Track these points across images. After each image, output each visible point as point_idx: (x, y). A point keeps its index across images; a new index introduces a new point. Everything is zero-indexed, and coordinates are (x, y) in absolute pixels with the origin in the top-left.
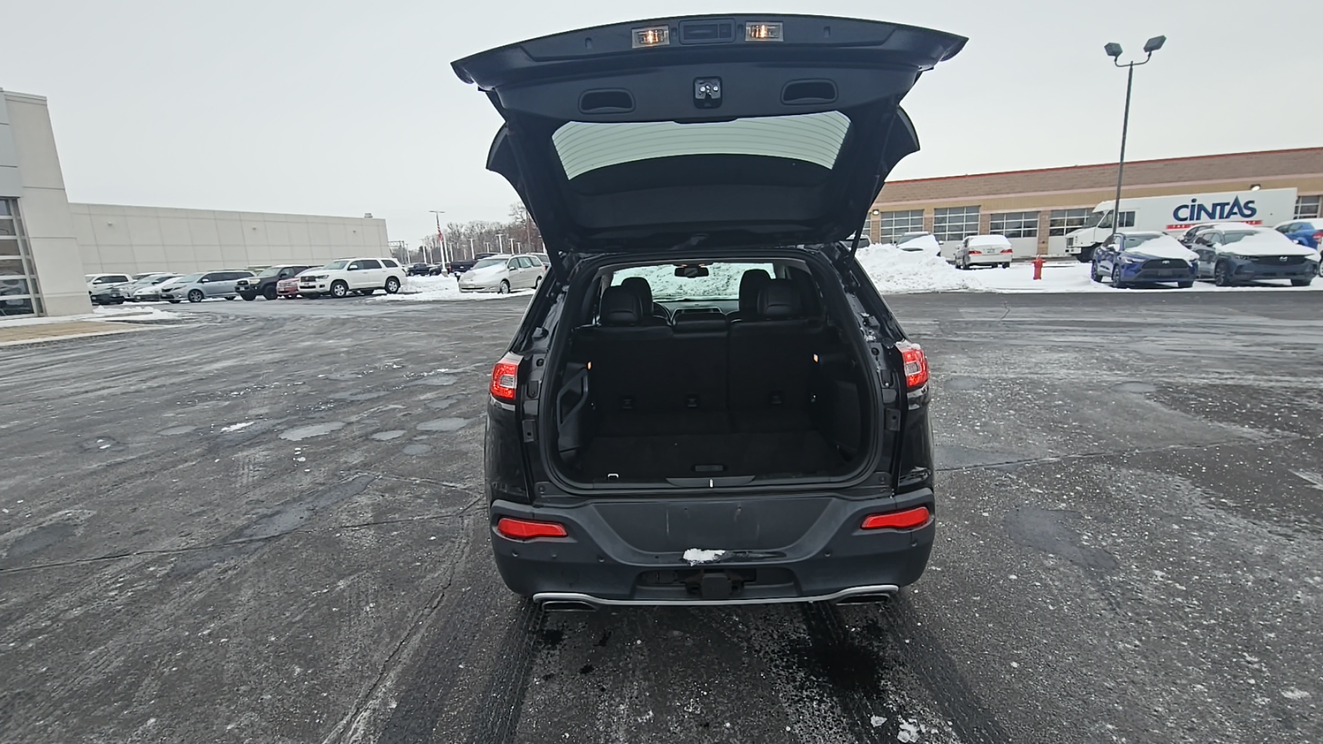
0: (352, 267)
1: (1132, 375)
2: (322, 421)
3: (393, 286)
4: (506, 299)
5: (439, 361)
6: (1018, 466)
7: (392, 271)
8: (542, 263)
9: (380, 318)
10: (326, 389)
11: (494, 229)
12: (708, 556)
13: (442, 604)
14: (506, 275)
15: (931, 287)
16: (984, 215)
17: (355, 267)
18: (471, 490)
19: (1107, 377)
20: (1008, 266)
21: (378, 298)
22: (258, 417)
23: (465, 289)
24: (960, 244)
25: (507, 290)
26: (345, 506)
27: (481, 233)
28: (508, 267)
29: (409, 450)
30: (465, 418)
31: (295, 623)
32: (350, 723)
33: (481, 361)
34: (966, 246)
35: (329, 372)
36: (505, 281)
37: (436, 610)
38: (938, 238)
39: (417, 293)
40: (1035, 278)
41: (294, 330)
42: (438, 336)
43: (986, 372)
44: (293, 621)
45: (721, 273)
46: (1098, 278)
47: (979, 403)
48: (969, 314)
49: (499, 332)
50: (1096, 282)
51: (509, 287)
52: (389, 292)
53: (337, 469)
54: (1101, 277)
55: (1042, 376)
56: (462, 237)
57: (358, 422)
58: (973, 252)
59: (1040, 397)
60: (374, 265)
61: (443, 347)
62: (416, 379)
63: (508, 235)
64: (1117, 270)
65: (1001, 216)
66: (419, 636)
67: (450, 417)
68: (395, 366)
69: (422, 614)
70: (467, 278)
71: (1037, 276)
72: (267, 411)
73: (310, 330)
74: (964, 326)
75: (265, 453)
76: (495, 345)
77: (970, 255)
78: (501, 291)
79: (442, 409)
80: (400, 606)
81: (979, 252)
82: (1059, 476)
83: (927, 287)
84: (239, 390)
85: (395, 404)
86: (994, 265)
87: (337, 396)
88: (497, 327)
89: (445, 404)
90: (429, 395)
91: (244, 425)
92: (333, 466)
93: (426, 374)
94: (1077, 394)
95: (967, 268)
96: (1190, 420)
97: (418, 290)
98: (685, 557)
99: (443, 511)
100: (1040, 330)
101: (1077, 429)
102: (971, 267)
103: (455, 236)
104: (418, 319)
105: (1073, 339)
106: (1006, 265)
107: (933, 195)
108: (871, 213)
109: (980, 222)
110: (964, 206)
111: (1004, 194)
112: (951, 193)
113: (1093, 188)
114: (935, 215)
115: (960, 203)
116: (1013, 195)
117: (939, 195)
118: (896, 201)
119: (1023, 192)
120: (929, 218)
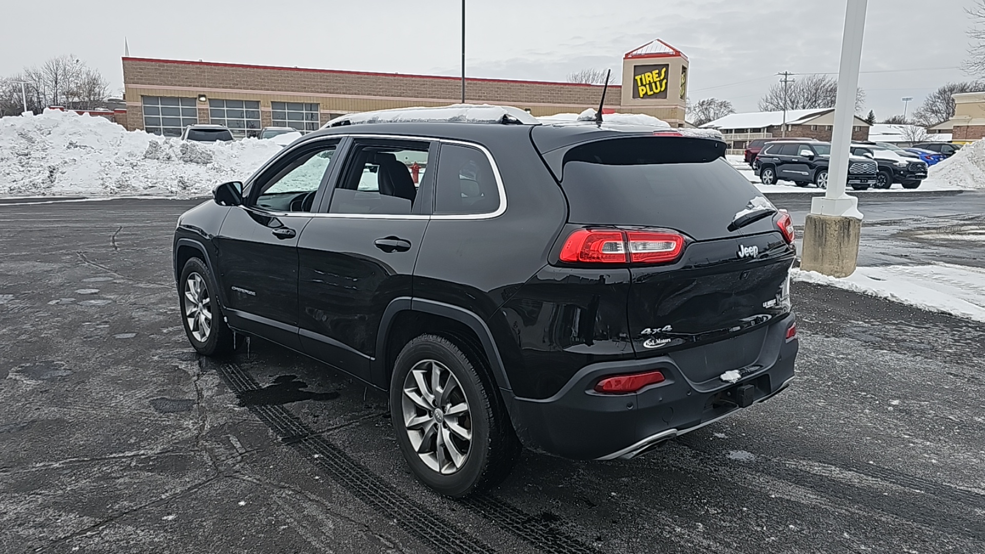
107: (268, 86)
108: (196, 98)
109: (321, 121)
110: (302, 102)
111: (340, 93)
112: (288, 87)
113: (418, 97)
114: (273, 109)
115: (299, 98)
116: (350, 96)
117: (275, 86)
118: (226, 88)
119: (359, 94)
120: (266, 112)
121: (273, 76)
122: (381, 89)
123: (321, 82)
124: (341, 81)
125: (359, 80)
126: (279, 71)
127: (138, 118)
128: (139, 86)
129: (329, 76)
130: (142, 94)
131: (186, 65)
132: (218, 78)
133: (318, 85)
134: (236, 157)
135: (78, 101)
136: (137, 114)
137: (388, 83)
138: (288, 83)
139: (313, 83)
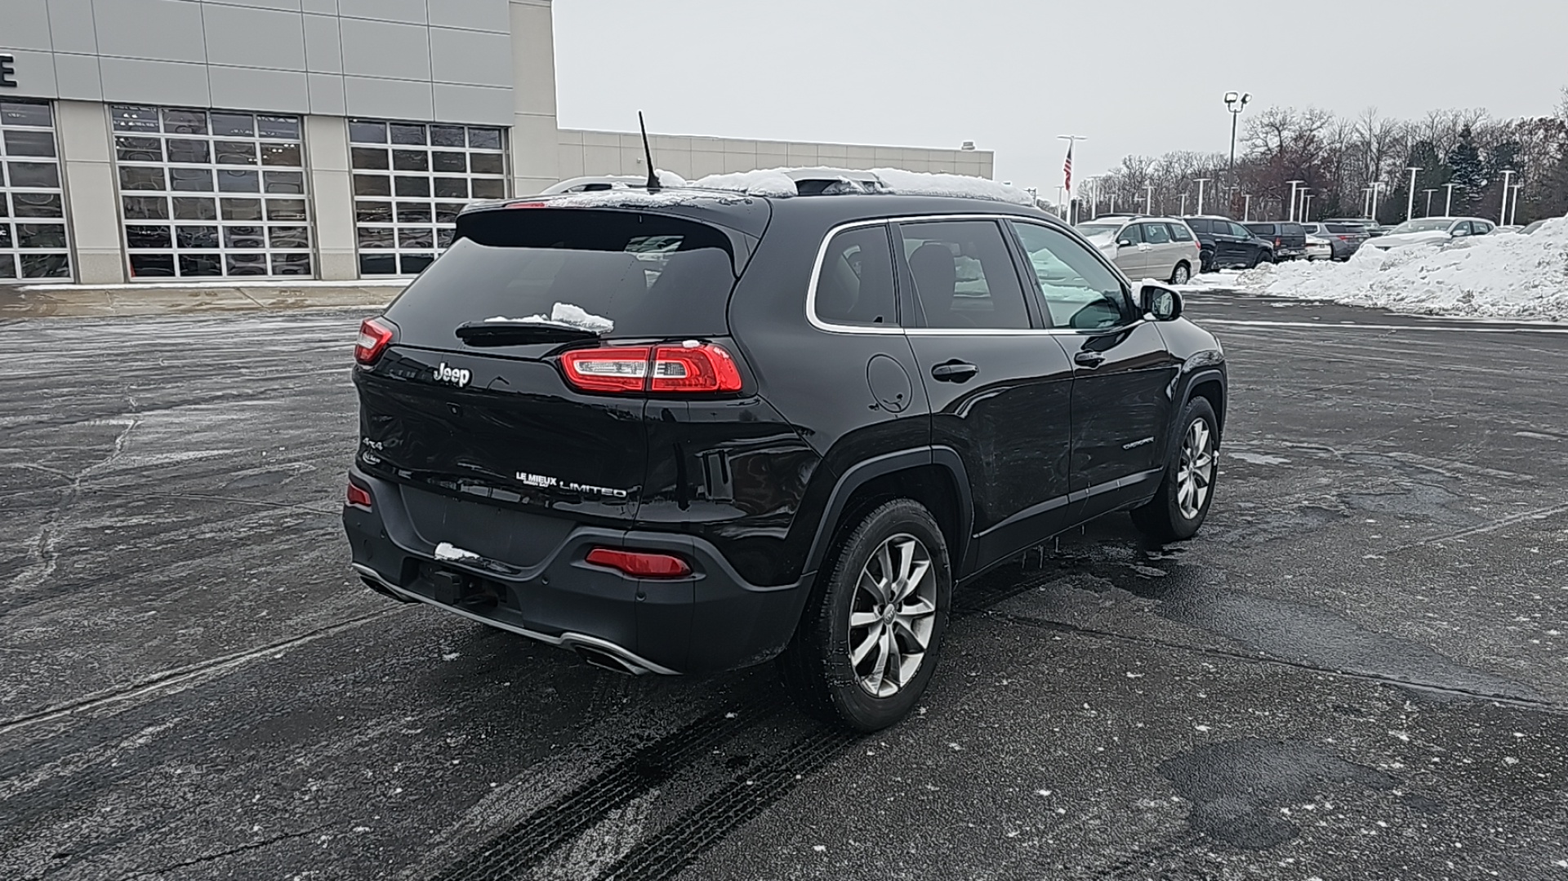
8: (1194, 236)
28: (1118, 241)
98: (438, 550)
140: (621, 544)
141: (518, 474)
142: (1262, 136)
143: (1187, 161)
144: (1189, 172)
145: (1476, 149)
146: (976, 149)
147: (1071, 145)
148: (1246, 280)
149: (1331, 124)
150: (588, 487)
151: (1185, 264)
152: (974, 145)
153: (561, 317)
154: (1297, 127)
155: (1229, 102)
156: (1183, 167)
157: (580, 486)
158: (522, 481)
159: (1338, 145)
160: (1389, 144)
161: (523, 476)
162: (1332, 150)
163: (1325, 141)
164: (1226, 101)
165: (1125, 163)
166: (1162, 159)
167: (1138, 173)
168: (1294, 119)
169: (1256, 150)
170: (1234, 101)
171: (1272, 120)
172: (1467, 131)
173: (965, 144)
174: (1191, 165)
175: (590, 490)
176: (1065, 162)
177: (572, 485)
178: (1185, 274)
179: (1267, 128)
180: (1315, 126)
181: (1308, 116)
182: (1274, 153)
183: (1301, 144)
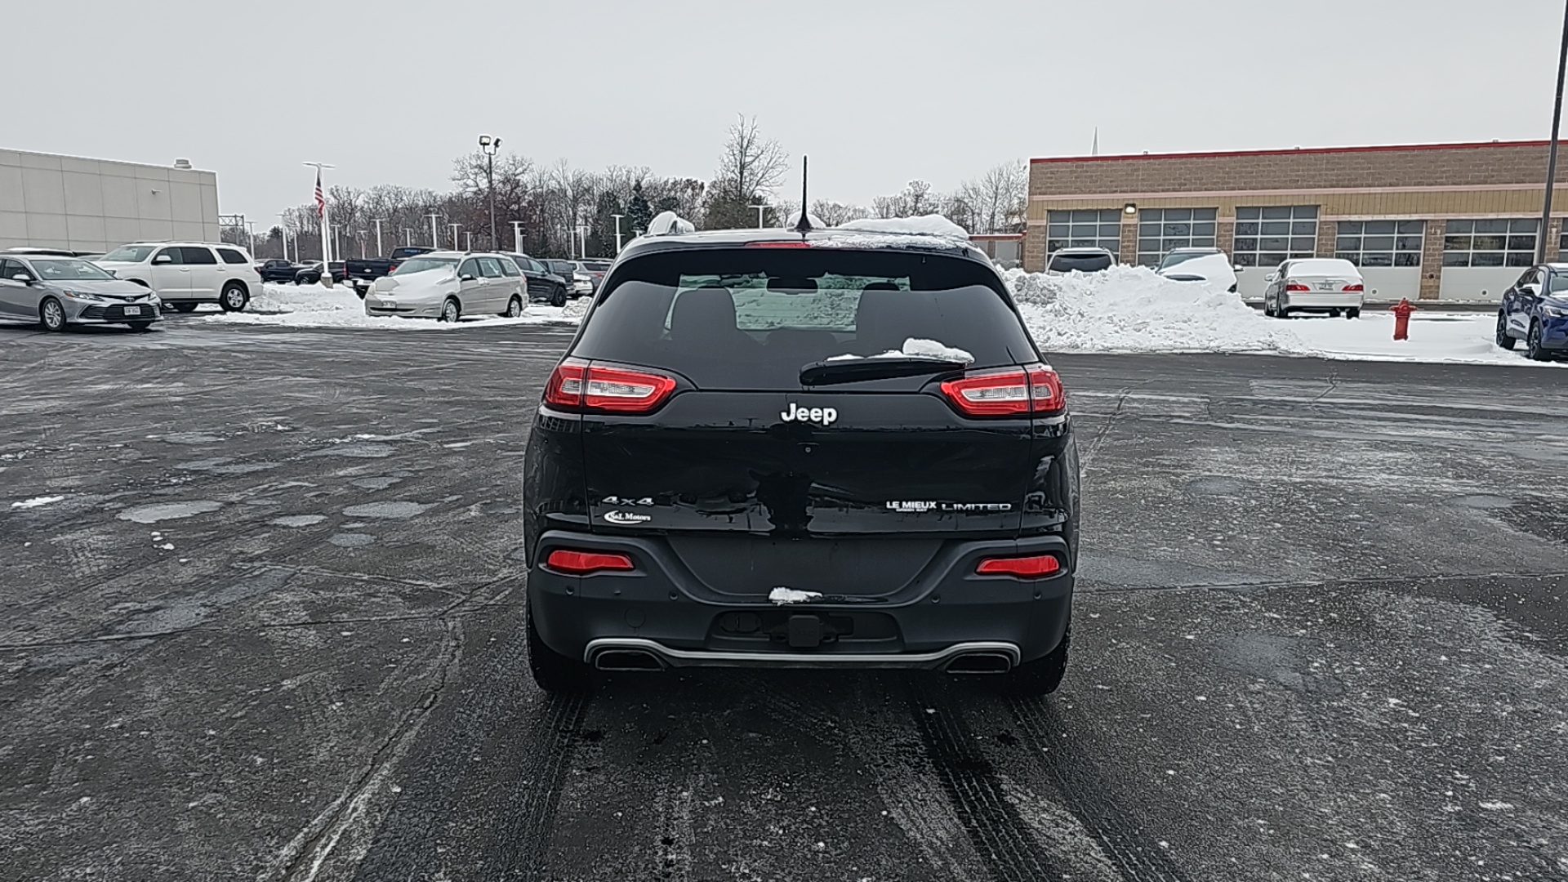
0: (160, 258)
1: (1488, 486)
2: (177, 498)
3: (235, 297)
4: (453, 331)
5: (356, 422)
6: (1259, 588)
7: (235, 271)
8: (521, 271)
9: (225, 352)
10: (169, 456)
11: (421, 203)
12: (799, 596)
13: (436, 705)
14: (455, 288)
15: (1212, 344)
16: (1326, 223)
17: (168, 258)
18: (450, 590)
19: (1447, 484)
20: (1357, 315)
21: (208, 318)
22: (65, 490)
23: (378, 309)
24: (1274, 272)
25: (455, 315)
26: (262, 603)
27: (395, 210)
28: (459, 275)
29: (338, 540)
30: (420, 503)
31: (236, 719)
32: (344, 805)
33: (430, 425)
34: (1283, 276)
35: (165, 431)
36: (453, 298)
37: (429, 710)
38: (1235, 261)
39: (281, 312)
40: (1397, 337)
41: (70, 365)
42: (344, 386)
43: (1259, 473)
44: (234, 716)
45: (843, 304)
46: (1507, 342)
47: (1231, 512)
48: (1263, 389)
49: (451, 384)
50: (1503, 349)
51: (459, 310)
52: (227, 308)
53: (230, 560)
54: (1513, 340)
55: (1345, 482)
56: (358, 214)
57: (241, 502)
58: (1294, 288)
59: (1329, 507)
60: (202, 257)
61: (358, 403)
62: (322, 448)
63: (446, 216)
64: (1536, 329)
65: (1356, 226)
66: (414, 733)
67: (395, 501)
68: (280, 427)
69: (412, 714)
70: (381, 289)
71: (1401, 334)
72: (78, 483)
73: (101, 366)
74: (1249, 405)
75: (103, 537)
76: (447, 403)
77: (1289, 293)
78: (443, 317)
79: (378, 490)
80: (378, 706)
81: (1306, 289)
82: (1311, 601)
83: (1206, 344)
84: (15, 451)
85: (298, 480)
86: (1334, 312)
87: (192, 466)
88: (447, 375)
89: (383, 483)
90: (351, 470)
91: (48, 500)
92: (222, 557)
93: (338, 441)
94: (1385, 506)
95: (1283, 314)
96: (1539, 544)
97: (283, 307)
98: (772, 596)
99: (413, 612)
100: (1372, 418)
101: (1366, 549)
102: (1290, 314)
103: (344, 214)
104: (300, 356)
105: (1422, 432)
106: (1353, 312)
107: (1234, 183)
108: (1121, 210)
109: (1319, 235)
110: (1290, 204)
111: (1362, 186)
112: (1268, 182)
113: (1523, 182)
114: (1237, 218)
115: (1283, 198)
116: (1379, 190)
117: (1245, 183)
118: (1168, 190)
119: (1398, 185)
120: (1226, 224)
121: (1245, 167)
122: (1444, 172)
123: (1326, 169)
124: (1366, 165)
125: (1401, 160)
126: (1256, 158)
127: (1039, 242)
128: (1045, 197)
129: (1344, 158)
130: (1050, 208)
131: (1113, 163)
132: (1157, 177)
133: (1320, 175)
134: (1091, 294)
135: (1019, 222)
136: (1038, 237)
137: (1461, 160)
138: (1268, 176)
139: (1312, 173)
140: (1014, 552)
141: (888, 503)
142: (472, 177)
143: (396, 195)
144: (400, 206)
145: (646, 202)
146: (193, 169)
147: (319, 172)
148: (572, 312)
149: (532, 171)
150: (973, 506)
151: (516, 297)
152: (190, 163)
153: (917, 352)
154: (502, 171)
155: (485, 144)
156: (393, 201)
157: (964, 505)
158: (895, 509)
159: (539, 190)
160: (582, 192)
161: (895, 505)
162: (536, 196)
163: (528, 185)
164: (481, 144)
165: (333, 194)
166: (371, 192)
167: (346, 205)
168: (499, 163)
169: (468, 190)
170: (488, 144)
171: (479, 162)
172: (638, 187)
173: (178, 162)
174: (402, 200)
175: (976, 507)
176: (315, 191)
177: (955, 506)
178: (518, 307)
179: (476, 170)
180: (518, 172)
181: (511, 162)
182: (486, 194)
183: (508, 188)
